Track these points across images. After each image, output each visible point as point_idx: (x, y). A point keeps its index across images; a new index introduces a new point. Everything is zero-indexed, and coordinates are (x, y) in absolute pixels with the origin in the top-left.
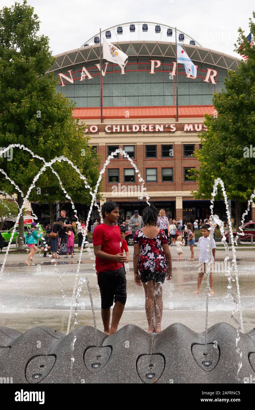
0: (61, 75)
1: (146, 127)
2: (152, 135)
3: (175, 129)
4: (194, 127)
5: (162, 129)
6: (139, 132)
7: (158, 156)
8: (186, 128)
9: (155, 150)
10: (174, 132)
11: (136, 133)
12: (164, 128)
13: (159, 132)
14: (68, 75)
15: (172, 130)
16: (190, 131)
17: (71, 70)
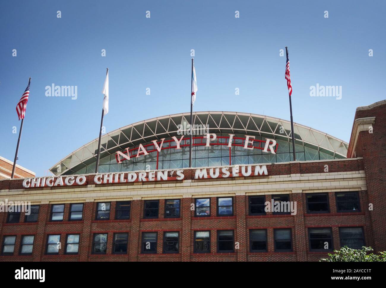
0: (119, 153)
1: (145, 175)
2: (153, 186)
3: (182, 176)
4: (208, 173)
5: (165, 178)
6: (137, 181)
7: (159, 215)
8: (198, 174)
9: (158, 208)
10: (181, 181)
11: (132, 183)
12: (169, 175)
13: (162, 181)
14: (125, 153)
15: (178, 179)
16: (203, 179)
17: (129, 148)
